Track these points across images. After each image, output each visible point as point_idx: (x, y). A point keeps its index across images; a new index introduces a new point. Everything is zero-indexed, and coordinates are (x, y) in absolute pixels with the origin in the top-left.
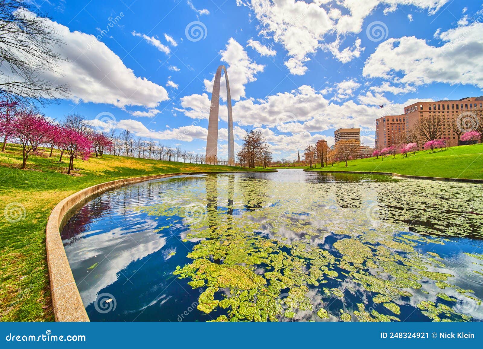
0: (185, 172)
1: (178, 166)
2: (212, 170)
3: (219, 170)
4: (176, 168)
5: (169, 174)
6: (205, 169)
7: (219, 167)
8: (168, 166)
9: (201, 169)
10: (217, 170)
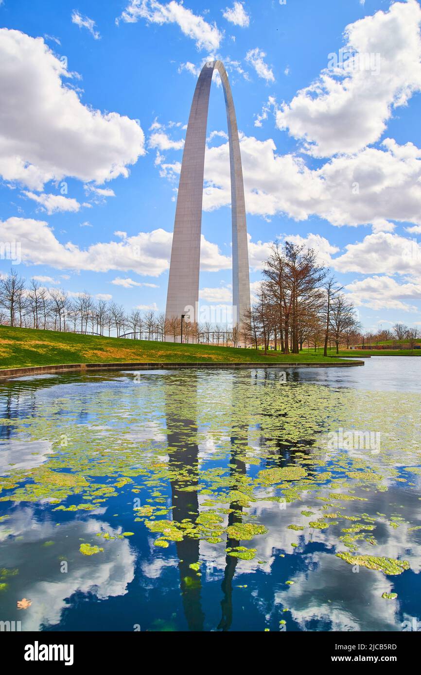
0: (93, 363)
1: (79, 346)
2: (168, 357)
3: (190, 357)
4: (73, 350)
5: (50, 368)
6: (148, 356)
7: (190, 348)
8: (52, 344)
9: (138, 355)
10: (183, 356)
